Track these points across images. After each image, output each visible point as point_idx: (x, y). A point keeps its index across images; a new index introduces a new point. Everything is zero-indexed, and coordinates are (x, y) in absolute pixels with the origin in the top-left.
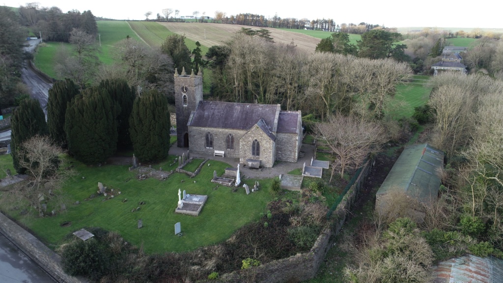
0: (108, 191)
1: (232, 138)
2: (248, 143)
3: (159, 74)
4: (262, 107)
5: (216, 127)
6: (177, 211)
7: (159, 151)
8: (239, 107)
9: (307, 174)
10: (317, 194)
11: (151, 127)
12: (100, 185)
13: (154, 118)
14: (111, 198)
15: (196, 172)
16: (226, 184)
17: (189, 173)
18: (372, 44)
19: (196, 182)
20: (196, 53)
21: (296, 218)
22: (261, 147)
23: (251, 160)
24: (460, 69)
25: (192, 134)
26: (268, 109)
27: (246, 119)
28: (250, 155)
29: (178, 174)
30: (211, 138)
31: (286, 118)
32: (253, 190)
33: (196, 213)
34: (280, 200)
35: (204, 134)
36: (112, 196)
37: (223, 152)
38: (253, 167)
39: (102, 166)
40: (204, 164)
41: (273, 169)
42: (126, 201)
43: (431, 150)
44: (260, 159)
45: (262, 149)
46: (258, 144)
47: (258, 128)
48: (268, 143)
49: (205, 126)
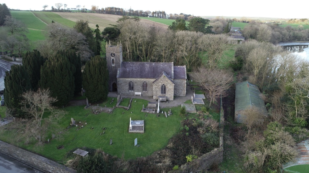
0: (77, 123)
1: (146, 84)
2: (158, 86)
3: (77, 46)
4: (162, 64)
5: (136, 78)
6: (130, 131)
7: (104, 95)
8: (148, 65)
9: (196, 103)
10: (207, 113)
11: (99, 80)
12: (72, 119)
13: (100, 74)
14: (82, 128)
15: (129, 106)
16: (151, 112)
17: (125, 107)
18: (196, 26)
19: (132, 113)
20: (96, 32)
21: (201, 129)
22: (167, 88)
23: (161, 97)
24: (242, 39)
25: (120, 83)
26: (166, 65)
27: (154, 72)
28: (160, 94)
29: (118, 108)
30: (132, 85)
31: (178, 71)
32: (169, 115)
33: (142, 131)
34: (188, 119)
35: (128, 83)
36: (82, 126)
37: (140, 93)
38: (162, 101)
39: (64, 107)
40: (131, 101)
41: (174, 101)
42: (93, 128)
43: (251, 85)
44: (166, 96)
45: (167, 90)
46: (165, 87)
47: (165, 77)
48: (171, 86)
49: (128, 77)
